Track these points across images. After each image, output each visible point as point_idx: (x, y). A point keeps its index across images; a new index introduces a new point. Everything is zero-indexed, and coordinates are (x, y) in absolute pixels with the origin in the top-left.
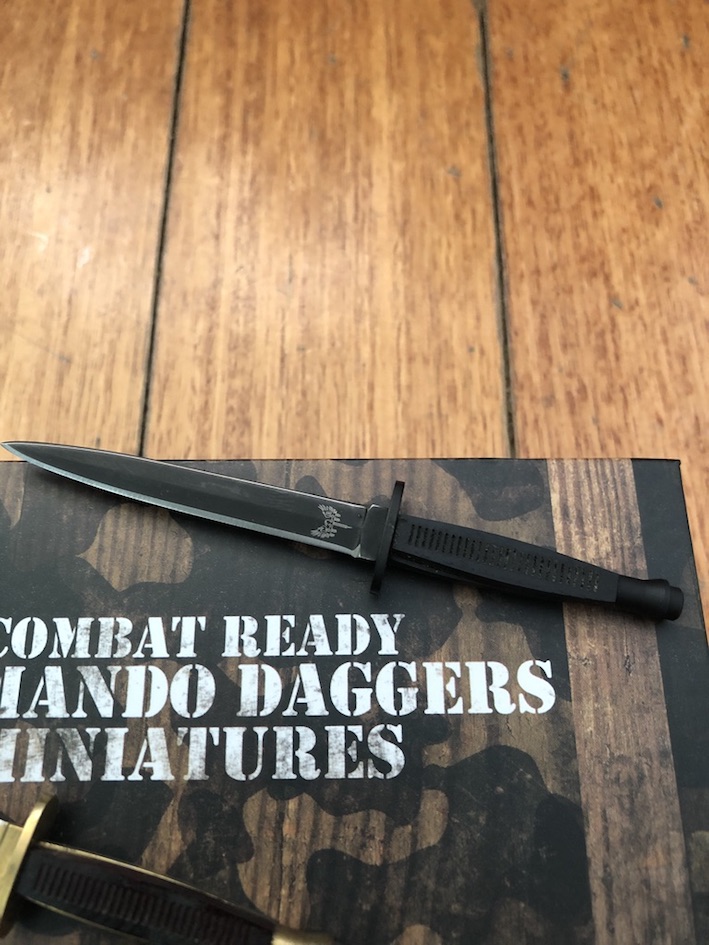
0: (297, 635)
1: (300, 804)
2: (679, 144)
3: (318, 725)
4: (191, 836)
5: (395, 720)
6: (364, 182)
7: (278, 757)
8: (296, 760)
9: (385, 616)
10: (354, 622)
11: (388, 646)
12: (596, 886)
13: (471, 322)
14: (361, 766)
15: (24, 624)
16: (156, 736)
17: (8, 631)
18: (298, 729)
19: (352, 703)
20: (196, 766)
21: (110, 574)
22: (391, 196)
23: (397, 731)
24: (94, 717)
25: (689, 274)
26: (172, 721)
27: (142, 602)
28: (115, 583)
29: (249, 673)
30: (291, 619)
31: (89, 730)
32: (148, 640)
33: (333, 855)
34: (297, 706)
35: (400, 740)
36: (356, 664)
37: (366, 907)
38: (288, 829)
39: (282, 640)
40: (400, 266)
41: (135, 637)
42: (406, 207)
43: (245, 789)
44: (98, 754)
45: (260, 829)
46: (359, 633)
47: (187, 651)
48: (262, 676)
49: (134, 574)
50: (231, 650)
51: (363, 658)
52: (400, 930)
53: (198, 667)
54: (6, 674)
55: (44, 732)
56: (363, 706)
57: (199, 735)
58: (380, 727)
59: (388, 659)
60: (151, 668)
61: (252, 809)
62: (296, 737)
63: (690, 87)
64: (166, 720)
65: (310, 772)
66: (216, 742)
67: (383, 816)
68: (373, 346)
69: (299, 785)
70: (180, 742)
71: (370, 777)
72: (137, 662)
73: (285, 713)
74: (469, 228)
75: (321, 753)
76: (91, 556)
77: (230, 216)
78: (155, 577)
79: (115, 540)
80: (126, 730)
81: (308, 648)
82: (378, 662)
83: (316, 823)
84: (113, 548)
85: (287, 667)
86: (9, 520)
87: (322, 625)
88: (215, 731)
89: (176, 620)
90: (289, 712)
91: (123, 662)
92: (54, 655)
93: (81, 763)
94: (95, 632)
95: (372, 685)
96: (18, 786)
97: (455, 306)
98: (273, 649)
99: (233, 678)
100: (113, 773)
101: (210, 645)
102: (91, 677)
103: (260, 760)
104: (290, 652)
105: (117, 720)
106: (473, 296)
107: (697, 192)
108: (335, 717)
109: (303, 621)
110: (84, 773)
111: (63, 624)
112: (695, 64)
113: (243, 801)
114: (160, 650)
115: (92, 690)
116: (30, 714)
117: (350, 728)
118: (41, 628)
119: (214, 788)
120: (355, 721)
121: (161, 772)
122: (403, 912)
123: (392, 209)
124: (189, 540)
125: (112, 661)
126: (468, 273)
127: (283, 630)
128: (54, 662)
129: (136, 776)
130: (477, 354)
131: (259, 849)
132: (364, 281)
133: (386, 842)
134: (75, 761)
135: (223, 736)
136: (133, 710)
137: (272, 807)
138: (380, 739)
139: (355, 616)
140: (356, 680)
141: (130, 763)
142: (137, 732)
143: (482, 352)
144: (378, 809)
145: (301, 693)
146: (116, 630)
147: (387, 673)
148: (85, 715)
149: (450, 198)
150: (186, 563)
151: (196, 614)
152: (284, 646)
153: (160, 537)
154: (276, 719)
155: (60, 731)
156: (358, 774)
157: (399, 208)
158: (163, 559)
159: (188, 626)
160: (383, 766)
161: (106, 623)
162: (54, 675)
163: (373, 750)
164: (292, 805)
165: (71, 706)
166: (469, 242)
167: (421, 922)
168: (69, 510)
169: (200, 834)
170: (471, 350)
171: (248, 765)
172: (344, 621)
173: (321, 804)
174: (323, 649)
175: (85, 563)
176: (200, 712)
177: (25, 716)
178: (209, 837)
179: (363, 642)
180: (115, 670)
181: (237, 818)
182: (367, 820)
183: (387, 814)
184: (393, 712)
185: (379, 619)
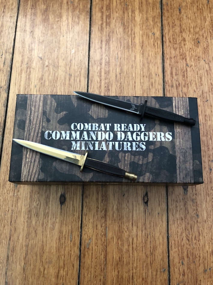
0: (127, 127)
1: (128, 154)
2: (204, 28)
3: (131, 142)
4: (110, 159)
5: (144, 142)
6: (133, 36)
7: (124, 147)
8: (127, 147)
9: (143, 124)
10: (137, 125)
11: (143, 129)
12: (177, 168)
13: (156, 69)
14: (138, 149)
15: (79, 124)
16: (103, 143)
17: (76, 125)
18: (128, 142)
19: (137, 139)
20: (110, 148)
21: (94, 116)
22: (139, 39)
23: (145, 143)
24: (93, 140)
25: (204, 59)
26: (106, 141)
27: (100, 121)
28: (95, 117)
29: (119, 133)
30: (126, 125)
31: (92, 142)
32: (101, 127)
33: (134, 162)
34: (127, 139)
35: (145, 145)
36: (137, 132)
37: (139, 170)
38: (126, 158)
39: (124, 128)
40: (141, 55)
41: (99, 127)
42: (143, 42)
43: (119, 152)
44: (94, 146)
45: (122, 158)
46: (138, 127)
47: (108, 129)
48: (121, 134)
49: (98, 116)
50: (116, 129)
51: (139, 131)
52: (145, 174)
53: (110, 132)
54: (77, 133)
55: (84, 142)
56: (139, 139)
57: (111, 143)
58: (142, 143)
59: (143, 131)
60: (102, 132)
61: (120, 155)
62: (127, 144)
63: (208, 13)
64: (105, 140)
65: (130, 149)
66: (114, 144)
67: (142, 157)
68: (135, 73)
69: (128, 151)
70: (108, 144)
71: (140, 150)
72: (100, 131)
73: (125, 140)
74: (156, 47)
75: (131, 146)
76: (90, 112)
77: (104, 43)
78: (102, 117)
79: (94, 110)
80: (98, 142)
81: (129, 129)
82: (141, 132)
83: (131, 157)
84: (94, 111)
85: (125, 132)
86: (74, 106)
87: (131, 126)
88: (113, 143)
89: (106, 124)
90: (126, 140)
91: (97, 131)
92: (85, 129)
93: (91, 147)
94: (92, 126)
95: (140, 136)
96: (81, 151)
97: (153, 65)
98: (123, 129)
99: (116, 134)
100: (97, 149)
101: (112, 129)
102: (92, 133)
103: (121, 147)
104: (126, 130)
105: (97, 140)
106: (157, 63)
107: (207, 40)
108: (134, 141)
109: (128, 125)
110: (92, 148)
111: (86, 124)
112: (210, 8)
113: (118, 154)
114: (103, 129)
115: (92, 135)
116: (82, 139)
117: (136, 143)
118: (82, 125)
119: (114, 152)
120: (137, 141)
121: (105, 149)
122: (145, 171)
123: (140, 42)
124: (107, 110)
125: (95, 131)
126: (156, 58)
127: (124, 126)
128: (85, 131)
129: (100, 149)
130: (157, 76)
131: (122, 161)
132: (133, 59)
133: (143, 161)
134: (90, 147)
135: (115, 143)
136: (99, 139)
137: (123, 155)
138: (141, 144)
139: (137, 124)
140: (137, 135)
141: (99, 147)
142: (100, 142)
143: (158, 75)
144: (141, 155)
145: (128, 137)
146: (95, 126)
147: (143, 134)
148: (91, 139)
149: (152, 40)
150: (107, 115)
151: (109, 123)
152: (125, 129)
153: (102, 110)
154: (124, 141)
155: (87, 142)
156: (138, 150)
157: (141, 42)
158: (103, 113)
159: (108, 125)
160: (142, 149)
161: (94, 124)
162: (85, 133)
163: (140, 146)
164: (127, 154)
165: (89, 138)
166: (156, 50)
167: (148, 173)
168: (85, 105)
169: (112, 159)
170: (156, 75)
171: (119, 148)
172: (135, 125)
173: (132, 154)
174: (132, 130)
175: (89, 114)
176: (111, 139)
177: (81, 139)
178: (113, 159)
179: (139, 129)
180: (96, 132)
181: (118, 156)
182: (139, 157)
183: (143, 156)
184: (144, 140)
185: (141, 125)
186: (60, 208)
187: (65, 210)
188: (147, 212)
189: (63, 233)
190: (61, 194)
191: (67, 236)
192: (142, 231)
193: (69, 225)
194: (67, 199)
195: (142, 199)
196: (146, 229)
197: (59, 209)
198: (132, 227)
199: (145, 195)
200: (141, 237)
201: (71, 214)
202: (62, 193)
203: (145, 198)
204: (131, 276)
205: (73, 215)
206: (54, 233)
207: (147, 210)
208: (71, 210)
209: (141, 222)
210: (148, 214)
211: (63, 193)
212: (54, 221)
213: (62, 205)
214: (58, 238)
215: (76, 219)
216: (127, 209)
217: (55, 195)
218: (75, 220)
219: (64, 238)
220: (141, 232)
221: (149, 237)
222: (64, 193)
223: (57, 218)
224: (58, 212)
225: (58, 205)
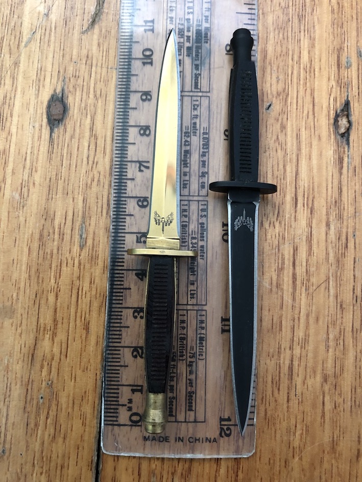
186: (48, 136)
187: (63, 146)
188: (345, 165)
189: (53, 220)
190: (52, 92)
191: (68, 231)
192: (328, 225)
193: (76, 193)
194: (71, 112)
195: (332, 121)
196: (340, 217)
197: (42, 142)
198: (293, 211)
199: (342, 110)
200: (323, 244)
201: (85, 159)
202: (55, 90)
203: (339, 119)
204: (286, 368)
205: (91, 162)
206: (22, 219)
207: (346, 159)
208: (86, 148)
209: (324, 195)
210: (351, 171)
211: (59, 90)
212: (26, 178)
213: (56, 130)
214: (37, 236)
215: (102, 177)
216: (279, 151)
217: (33, 98)
218: (99, 181)
219: (56, 236)
220: (323, 229)
221: (351, 245)
222: (63, 90)
223: (36, 171)
224: (42, 149)
225: (41, 130)
